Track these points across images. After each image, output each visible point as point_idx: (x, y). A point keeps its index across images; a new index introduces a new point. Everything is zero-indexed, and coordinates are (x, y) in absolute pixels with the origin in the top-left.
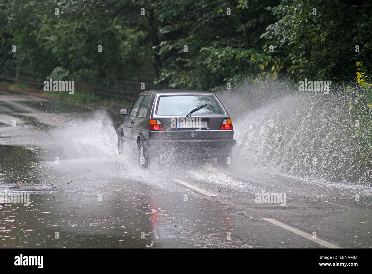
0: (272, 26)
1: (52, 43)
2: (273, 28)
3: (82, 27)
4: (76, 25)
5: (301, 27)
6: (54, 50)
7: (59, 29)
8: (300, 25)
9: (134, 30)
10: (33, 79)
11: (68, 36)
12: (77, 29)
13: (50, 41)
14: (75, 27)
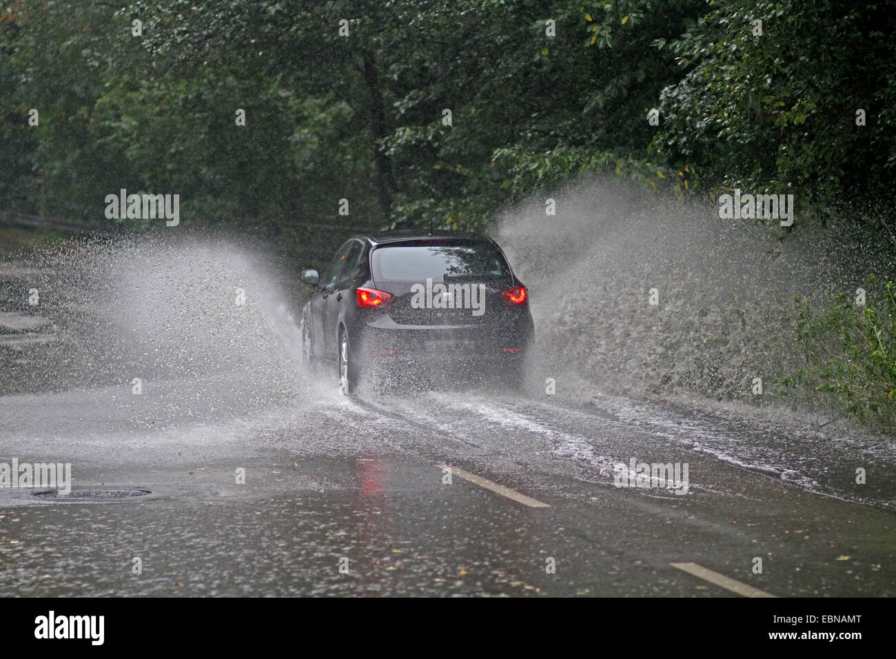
0: (673, 89)
1: (126, 135)
2: (675, 94)
3: (199, 96)
4: (182, 91)
5: (749, 90)
6: (131, 153)
7: (143, 102)
8: (746, 84)
9: (326, 100)
10: (79, 221)
11: (165, 118)
12: (186, 100)
13: (120, 131)
14: (182, 96)
